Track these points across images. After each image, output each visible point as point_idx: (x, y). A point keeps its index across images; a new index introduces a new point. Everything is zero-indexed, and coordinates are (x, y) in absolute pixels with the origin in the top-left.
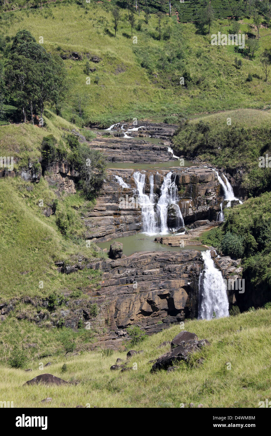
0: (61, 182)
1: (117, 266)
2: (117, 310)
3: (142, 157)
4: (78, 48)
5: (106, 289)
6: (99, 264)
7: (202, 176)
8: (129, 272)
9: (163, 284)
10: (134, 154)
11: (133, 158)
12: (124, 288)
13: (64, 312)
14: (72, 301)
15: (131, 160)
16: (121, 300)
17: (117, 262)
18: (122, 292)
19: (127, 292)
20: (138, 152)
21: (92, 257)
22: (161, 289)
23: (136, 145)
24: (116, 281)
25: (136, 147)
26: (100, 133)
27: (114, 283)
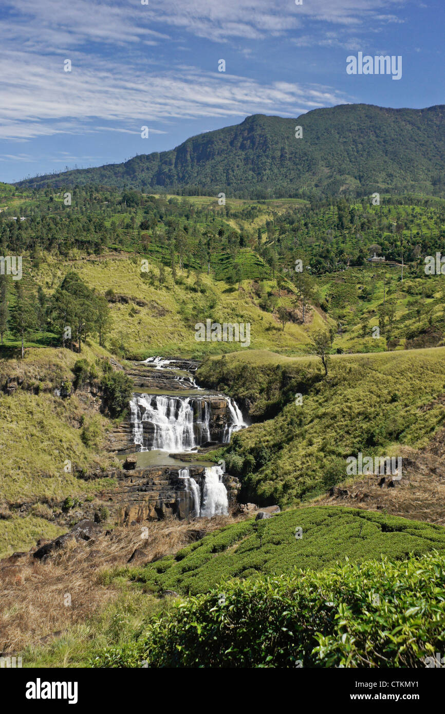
0: (91, 401)
1: (130, 476)
2: (127, 514)
3: (167, 385)
4: (128, 293)
5: (119, 495)
6: (114, 473)
7: (215, 403)
8: (141, 482)
9: (171, 494)
10: (161, 382)
11: (159, 385)
12: (135, 496)
13: (78, 513)
14: (87, 504)
15: (157, 387)
16: (131, 506)
17: (131, 472)
18: (132, 499)
19: (137, 499)
20: (165, 380)
21: (109, 467)
22: (168, 498)
24: (129, 489)
25: (164, 376)
26: (136, 364)
27: (126, 491)
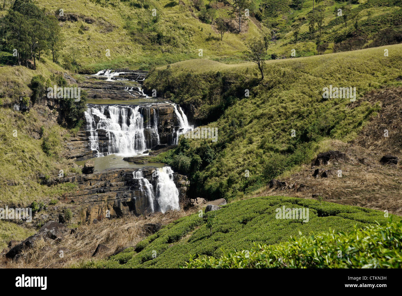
0: (49, 113)
1: (89, 180)
2: (88, 214)
3: (118, 95)
4: (76, 11)
5: (80, 197)
6: (74, 178)
7: (163, 110)
8: (99, 184)
9: (127, 194)
10: (112, 92)
11: (111, 96)
12: (95, 197)
13: (44, 215)
14: (51, 207)
15: (109, 97)
16: (91, 207)
17: (90, 176)
18: (92, 200)
19: (97, 200)
20: (116, 91)
21: (70, 173)
22: (124, 198)
23: (115, 86)
24: (88, 191)
25: (115, 87)
26: (89, 77)
27: (86, 193)
